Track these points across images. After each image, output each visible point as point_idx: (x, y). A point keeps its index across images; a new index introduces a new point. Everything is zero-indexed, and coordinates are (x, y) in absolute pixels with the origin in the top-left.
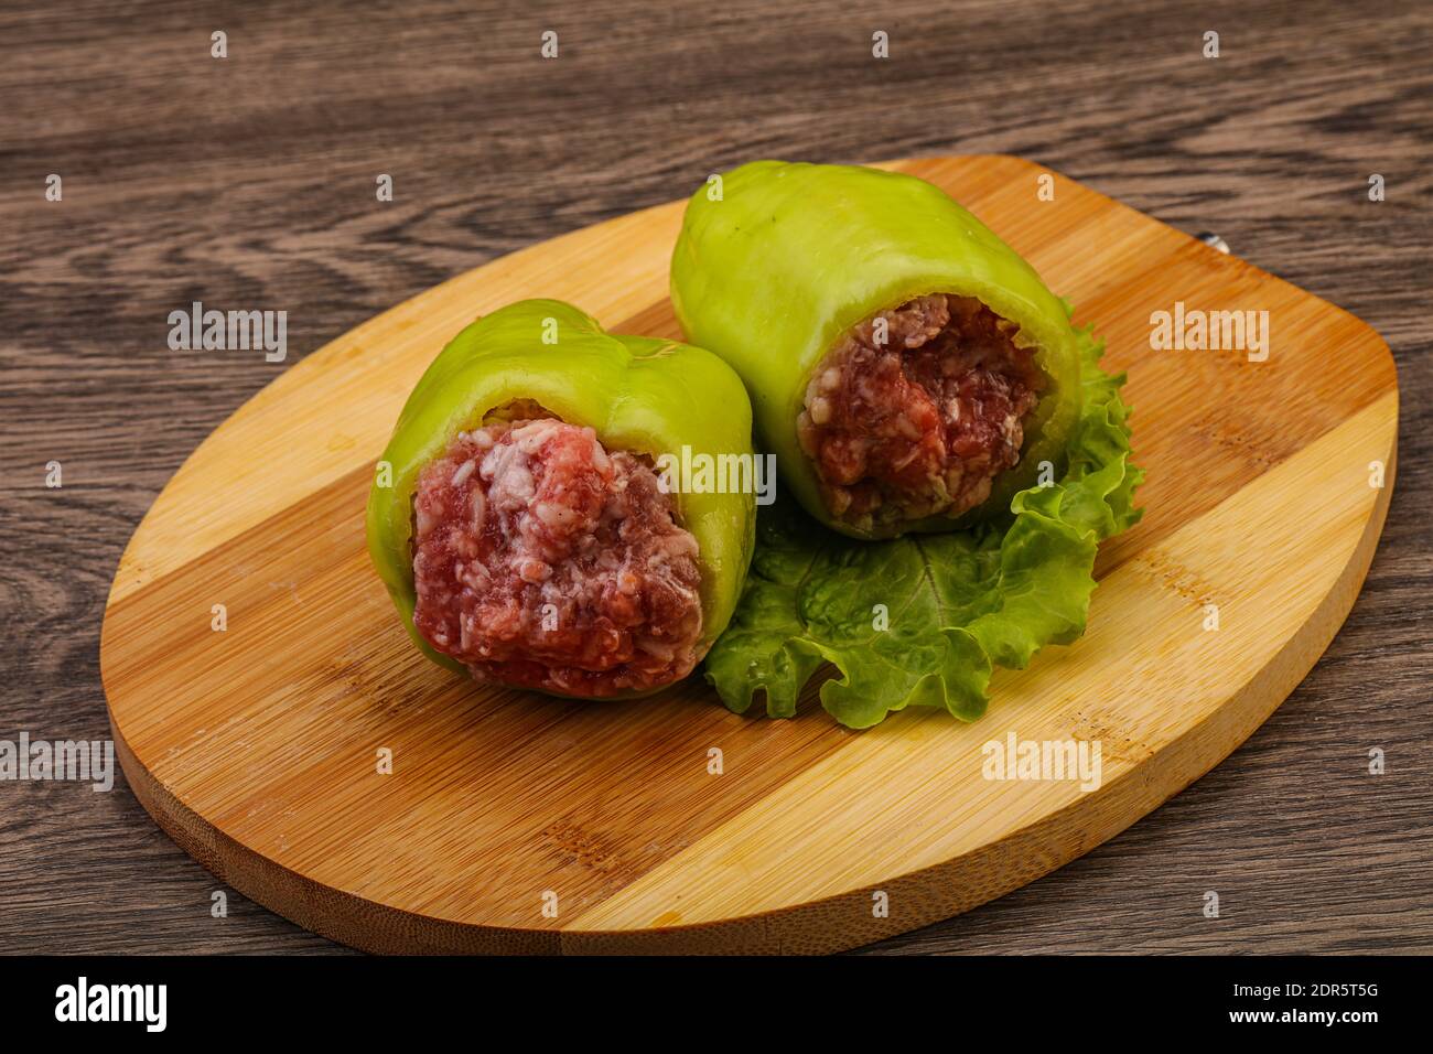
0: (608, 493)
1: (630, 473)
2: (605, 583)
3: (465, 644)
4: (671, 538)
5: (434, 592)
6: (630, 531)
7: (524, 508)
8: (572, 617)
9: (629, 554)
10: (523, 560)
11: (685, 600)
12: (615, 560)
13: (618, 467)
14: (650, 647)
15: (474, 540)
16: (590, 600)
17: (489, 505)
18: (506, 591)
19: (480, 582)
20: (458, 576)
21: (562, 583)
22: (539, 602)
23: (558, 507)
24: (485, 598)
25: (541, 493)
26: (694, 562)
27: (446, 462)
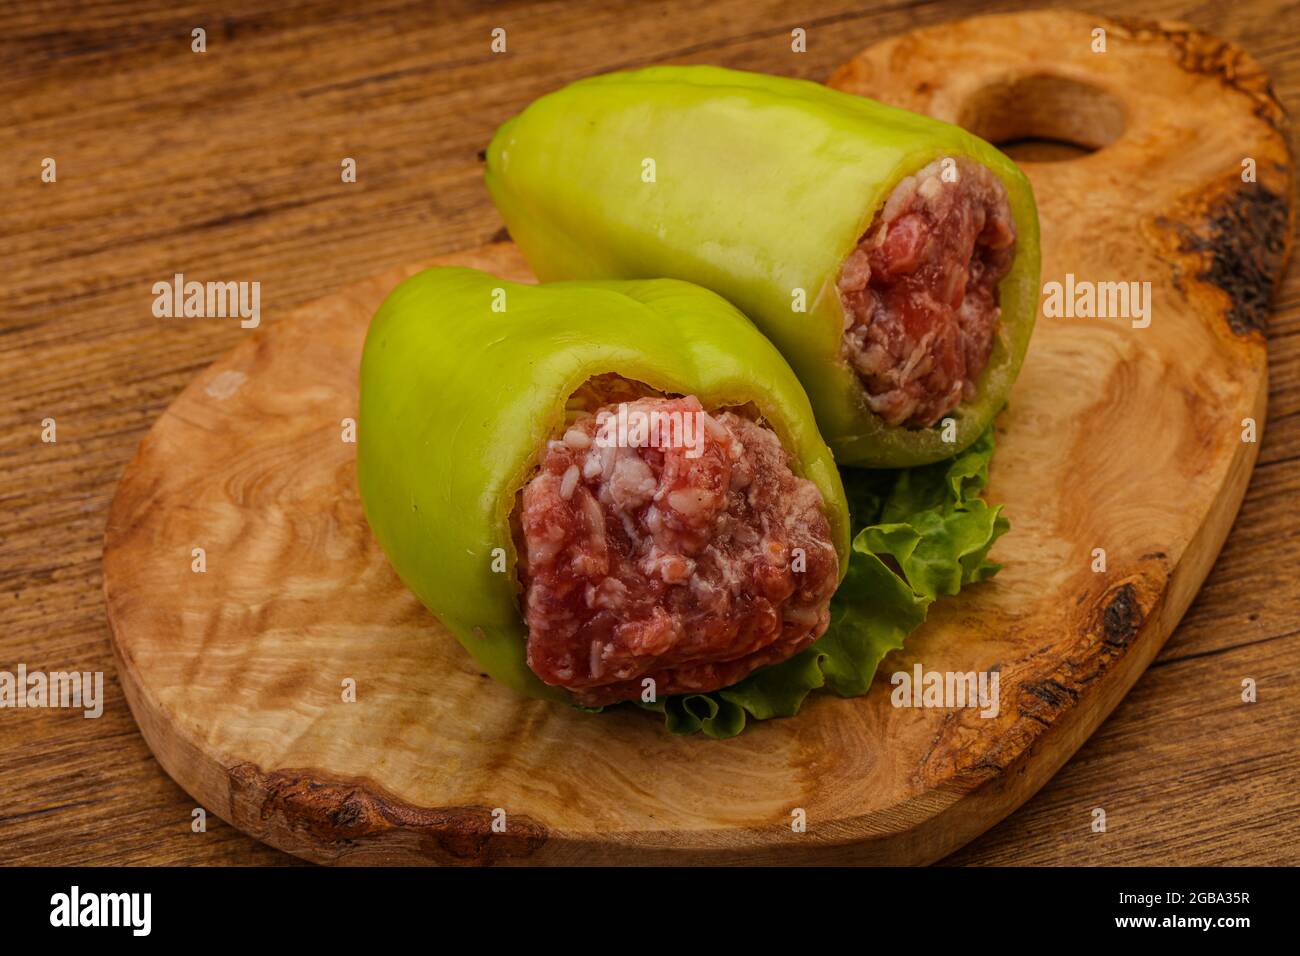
0: (732, 461)
1: (740, 434)
2: (751, 561)
3: (596, 672)
4: (797, 491)
5: (556, 625)
6: (759, 496)
7: (649, 502)
8: (729, 608)
9: (765, 522)
10: (660, 561)
11: (826, 554)
12: (754, 533)
13: (729, 431)
14: (797, 614)
15: (602, 555)
16: (742, 583)
17: (606, 509)
18: (650, 600)
19: (618, 600)
20: (590, 602)
21: (708, 574)
22: (691, 603)
23: (696, 492)
24: (626, 615)
25: (668, 482)
26: (821, 510)
27: (545, 475)
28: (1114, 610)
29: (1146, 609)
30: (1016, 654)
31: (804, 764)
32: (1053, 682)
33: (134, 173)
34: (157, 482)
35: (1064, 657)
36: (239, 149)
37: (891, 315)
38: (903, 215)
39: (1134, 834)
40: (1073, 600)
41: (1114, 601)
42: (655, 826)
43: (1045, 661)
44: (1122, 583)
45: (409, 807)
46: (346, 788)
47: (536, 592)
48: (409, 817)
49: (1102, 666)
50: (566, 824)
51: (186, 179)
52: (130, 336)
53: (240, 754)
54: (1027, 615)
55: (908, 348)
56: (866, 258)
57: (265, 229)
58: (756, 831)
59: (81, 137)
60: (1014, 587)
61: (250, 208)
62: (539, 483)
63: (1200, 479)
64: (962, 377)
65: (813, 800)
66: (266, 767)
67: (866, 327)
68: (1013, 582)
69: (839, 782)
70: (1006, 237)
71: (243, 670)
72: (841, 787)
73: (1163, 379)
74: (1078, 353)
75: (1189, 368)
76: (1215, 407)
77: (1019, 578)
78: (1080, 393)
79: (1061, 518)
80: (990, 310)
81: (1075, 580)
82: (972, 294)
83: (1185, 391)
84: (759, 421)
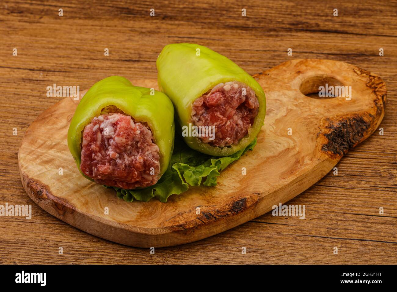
0: (135, 134)
1: (141, 129)
2: (133, 159)
3: (94, 175)
4: (152, 147)
5: (86, 160)
6: (141, 145)
7: (111, 138)
8: (124, 168)
9: (140, 151)
10: (111, 152)
11: (155, 164)
12: (137, 153)
13: (137, 127)
14: (146, 176)
15: (98, 147)
16: (129, 164)
17: (102, 136)
18: (106, 161)
19: (99, 158)
20: (93, 157)
21: (122, 159)
22: (115, 164)
23: (121, 138)
24: (100, 163)
25: (116, 134)
26: (158, 153)
27: (91, 125)
28: (238, 203)
29: (248, 205)
30: (207, 205)
31: (141, 213)
32: (210, 214)
33: (118, 44)
34: (55, 111)
35: (217, 209)
36: (145, 45)
37: (207, 115)
38: (216, 92)
39: (217, 256)
40: (230, 197)
41: (239, 201)
42: (98, 215)
43: (212, 208)
44: (244, 197)
45: (51, 194)
46: (42, 186)
47: (83, 151)
48: (51, 197)
49: (228, 215)
50: (80, 209)
51: (128, 49)
52: (88, 80)
53: (27, 173)
54: (216, 197)
55: (210, 124)
56: (203, 99)
57: (136, 65)
58: (119, 224)
59: (113, 33)
60: (219, 190)
61: (137, 59)
62: (89, 126)
63: (283, 180)
64: (231, 137)
65: (136, 221)
66: (30, 177)
67: (199, 116)
68: (220, 189)
69: (145, 219)
70: (252, 106)
71: (41, 155)
72: (144, 220)
73: (294, 155)
74: (280, 143)
75: (303, 155)
76: (301, 165)
77: (222, 188)
78: (272, 152)
79: (243, 179)
80: (248, 124)
81: (234, 193)
82: (243, 118)
83: (297, 159)
84: (147, 127)
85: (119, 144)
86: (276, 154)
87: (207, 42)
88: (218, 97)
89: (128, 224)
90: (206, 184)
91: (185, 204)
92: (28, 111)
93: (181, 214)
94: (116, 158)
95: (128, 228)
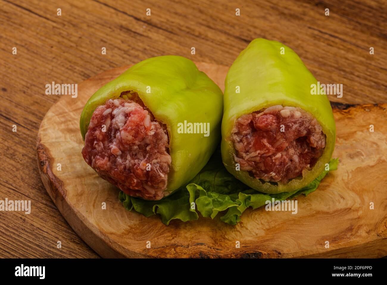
0: (146, 134)
1: (157, 130)
2: (137, 163)
3: (92, 166)
4: (163, 156)
5: (88, 146)
6: (150, 149)
7: (119, 130)
8: (123, 170)
9: (147, 156)
10: (114, 146)
11: (161, 177)
12: (142, 157)
13: (153, 127)
14: (147, 188)
15: (102, 135)
16: (130, 167)
17: (111, 124)
18: (106, 154)
19: (100, 149)
20: (94, 144)
21: (123, 158)
22: (114, 162)
23: (127, 134)
24: (100, 154)
25: (124, 127)
26: (169, 165)
27: (104, 106)
28: (249, 256)
30: (211, 245)
31: (131, 228)
32: (208, 258)
33: (248, 19)
35: (219, 254)
36: (277, 29)
37: (252, 138)
38: (270, 114)
40: (243, 245)
41: (252, 253)
42: (84, 214)
43: (214, 252)
44: (260, 251)
45: (51, 171)
46: (48, 158)
47: (87, 134)
48: (50, 173)
50: (70, 199)
53: (42, 136)
54: (228, 240)
55: (251, 150)
56: (251, 118)
58: (101, 232)
60: (236, 232)
63: (318, 246)
64: (278, 173)
65: (121, 236)
66: (42, 142)
67: (242, 136)
68: (238, 231)
69: (132, 237)
70: (313, 144)
71: (70, 121)
72: (130, 238)
73: (352, 219)
74: (344, 199)
75: (362, 222)
76: (352, 235)
77: (241, 231)
78: (328, 207)
79: (273, 227)
80: (306, 163)
81: (251, 242)
82: (301, 155)
83: (352, 226)
84: (165, 131)
85: (124, 140)
86: (331, 211)
87: (349, 47)
88: (269, 121)
89: (110, 236)
90: (224, 219)
91: (188, 235)
92: (103, 64)
93: (175, 246)
94: (117, 156)
95: (107, 241)
